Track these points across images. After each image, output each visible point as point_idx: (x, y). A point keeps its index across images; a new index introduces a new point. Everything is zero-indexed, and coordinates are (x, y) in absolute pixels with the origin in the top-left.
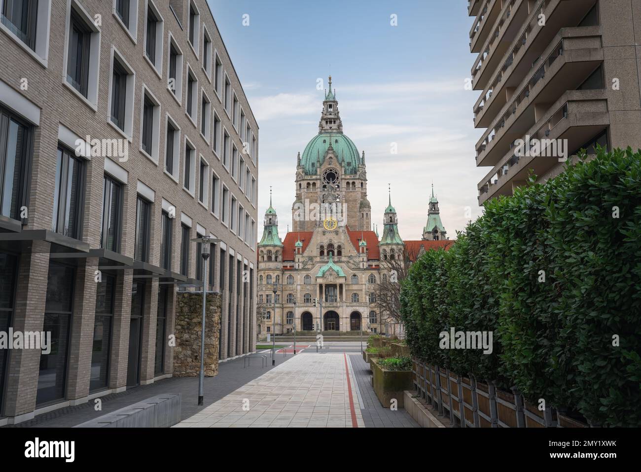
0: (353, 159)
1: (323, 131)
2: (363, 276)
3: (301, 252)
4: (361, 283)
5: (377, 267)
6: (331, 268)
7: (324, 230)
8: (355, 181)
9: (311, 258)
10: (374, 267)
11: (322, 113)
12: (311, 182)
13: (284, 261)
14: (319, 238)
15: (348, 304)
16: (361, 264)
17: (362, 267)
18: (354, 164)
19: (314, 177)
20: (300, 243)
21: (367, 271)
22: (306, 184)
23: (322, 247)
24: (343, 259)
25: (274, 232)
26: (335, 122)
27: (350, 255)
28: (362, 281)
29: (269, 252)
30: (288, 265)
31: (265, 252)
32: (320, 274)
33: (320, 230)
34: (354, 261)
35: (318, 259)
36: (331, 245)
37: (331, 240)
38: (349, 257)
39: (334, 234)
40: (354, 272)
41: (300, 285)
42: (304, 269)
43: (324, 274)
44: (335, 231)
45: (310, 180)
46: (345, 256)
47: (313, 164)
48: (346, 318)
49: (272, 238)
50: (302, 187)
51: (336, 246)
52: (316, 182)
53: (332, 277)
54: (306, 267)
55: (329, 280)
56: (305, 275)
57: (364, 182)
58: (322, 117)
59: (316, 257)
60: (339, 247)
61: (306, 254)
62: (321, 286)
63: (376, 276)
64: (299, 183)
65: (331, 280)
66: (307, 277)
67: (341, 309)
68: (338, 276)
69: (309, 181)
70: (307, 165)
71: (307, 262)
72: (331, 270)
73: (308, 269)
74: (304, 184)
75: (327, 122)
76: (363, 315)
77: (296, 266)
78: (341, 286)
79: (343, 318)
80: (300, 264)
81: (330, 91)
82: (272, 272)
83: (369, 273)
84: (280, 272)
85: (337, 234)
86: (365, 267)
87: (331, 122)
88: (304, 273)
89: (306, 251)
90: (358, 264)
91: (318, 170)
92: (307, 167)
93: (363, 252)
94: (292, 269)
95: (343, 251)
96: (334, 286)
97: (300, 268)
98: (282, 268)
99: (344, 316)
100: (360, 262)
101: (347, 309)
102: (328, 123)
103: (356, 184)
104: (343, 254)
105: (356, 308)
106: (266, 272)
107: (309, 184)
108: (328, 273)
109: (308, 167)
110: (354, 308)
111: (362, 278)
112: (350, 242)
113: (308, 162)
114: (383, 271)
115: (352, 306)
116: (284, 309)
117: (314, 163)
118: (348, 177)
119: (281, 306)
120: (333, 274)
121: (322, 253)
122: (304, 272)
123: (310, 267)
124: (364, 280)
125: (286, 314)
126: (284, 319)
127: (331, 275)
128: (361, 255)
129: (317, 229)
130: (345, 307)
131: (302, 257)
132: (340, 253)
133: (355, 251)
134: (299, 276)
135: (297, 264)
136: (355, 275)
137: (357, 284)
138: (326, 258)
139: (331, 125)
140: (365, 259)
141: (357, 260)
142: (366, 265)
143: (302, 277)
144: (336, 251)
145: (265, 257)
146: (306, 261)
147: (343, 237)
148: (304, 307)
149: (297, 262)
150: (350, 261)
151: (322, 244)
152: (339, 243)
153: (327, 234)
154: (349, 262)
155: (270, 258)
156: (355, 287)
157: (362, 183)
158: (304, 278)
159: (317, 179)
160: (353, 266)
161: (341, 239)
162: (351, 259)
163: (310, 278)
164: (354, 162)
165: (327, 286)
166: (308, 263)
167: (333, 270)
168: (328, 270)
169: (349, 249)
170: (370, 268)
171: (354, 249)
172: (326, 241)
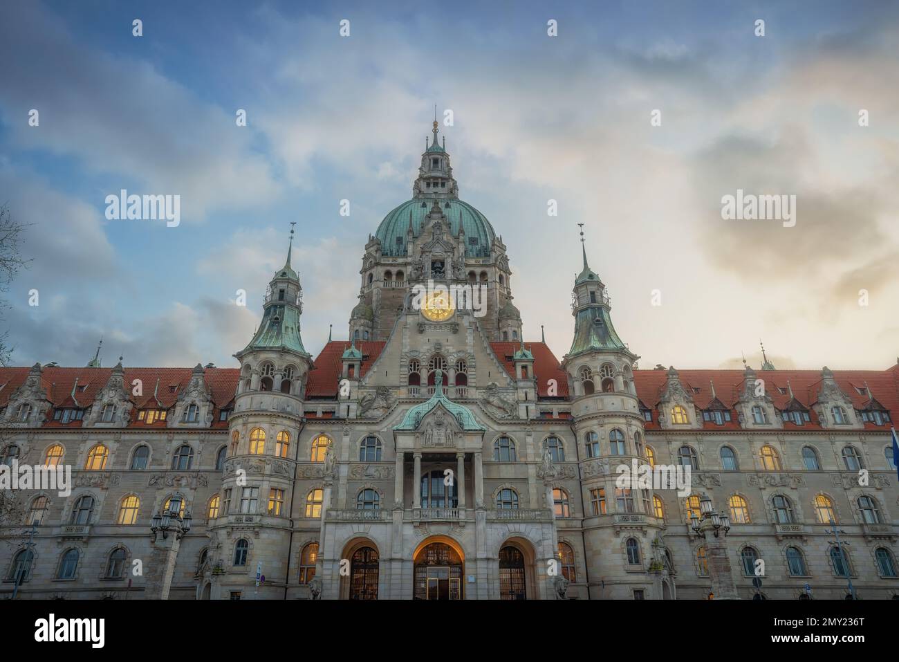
0: (482, 233)
1: (421, 196)
2: (530, 440)
3: (356, 374)
4: (523, 460)
5: (563, 417)
6: (440, 406)
7: (422, 320)
8: (487, 269)
9: (383, 391)
10: (555, 416)
11: (420, 169)
12: (394, 270)
13: (309, 398)
14: (406, 341)
15: (493, 516)
16: (522, 407)
17: (523, 415)
18: (483, 241)
19: (400, 260)
20: (355, 351)
21: (539, 428)
22: (383, 274)
23: (414, 363)
24: (473, 394)
25: (288, 320)
26: (443, 185)
27: (490, 383)
28: (526, 456)
29: (268, 366)
30: (320, 407)
31: (255, 366)
32: (407, 423)
33: (410, 320)
34: (502, 401)
35: (403, 393)
36: (438, 360)
37: (438, 346)
38: (489, 388)
39: (447, 330)
40: (504, 428)
41: (349, 463)
42: (362, 419)
43: (418, 423)
44: (451, 324)
45: (391, 265)
46: (477, 388)
47: (399, 240)
48: (488, 559)
49: (279, 333)
50: (373, 280)
51: (452, 360)
52: (403, 269)
53: (442, 432)
54: (370, 414)
55: (435, 440)
56: (366, 434)
57: (504, 275)
58: (420, 175)
59: (398, 387)
60: (461, 364)
61: (371, 379)
62: (409, 458)
63: (564, 440)
64: (368, 273)
65: (439, 440)
66: (371, 441)
67: (469, 530)
68: (461, 430)
69: (388, 268)
70: (388, 240)
71: (372, 401)
72: (439, 412)
73: (374, 421)
74: (379, 272)
75: (428, 185)
76: (539, 549)
77: (341, 411)
78: (469, 458)
79: (476, 560)
80: (354, 407)
81: (435, 141)
82: (267, 419)
83: (544, 431)
84: (293, 424)
85: (455, 331)
86: (532, 416)
87: (436, 185)
88: (363, 430)
89: (370, 373)
90: (514, 407)
91: (410, 248)
92: (387, 245)
93: (525, 376)
94: (330, 418)
95: (471, 374)
96: (449, 459)
97: (352, 415)
98: (301, 414)
99: (481, 555)
100: (517, 402)
101: (489, 531)
102: (432, 185)
103: (489, 275)
104: (471, 381)
105: (517, 526)
106: (251, 419)
107: (388, 274)
108: (430, 420)
109: (390, 244)
110: (511, 526)
111: (524, 445)
112: (488, 351)
113: (389, 236)
114: (584, 424)
115: (505, 522)
116: (296, 535)
117: (402, 238)
118: (472, 262)
119: (288, 524)
120: (445, 421)
121: (414, 379)
122: (364, 428)
123: (378, 413)
124: (530, 451)
125: (299, 550)
126: (292, 566)
127: (439, 424)
128: (521, 384)
129: (404, 317)
130: (482, 525)
131: (360, 387)
132: (461, 380)
133: (505, 375)
134: (346, 440)
135: (343, 407)
136: (504, 437)
137: (513, 462)
138: (424, 390)
139: (435, 190)
140: (532, 395)
141: (510, 397)
142: (534, 410)
143: (353, 441)
144: (452, 375)
145: (255, 379)
146: (369, 397)
147: (470, 339)
148: (351, 522)
149: (344, 401)
150: (491, 399)
151: (415, 354)
152: (461, 355)
153: (429, 331)
154: (489, 403)
155: (267, 384)
156: (507, 472)
157: (501, 277)
158: (363, 443)
159: (406, 264)
160: (499, 414)
161: (466, 344)
162: (493, 395)
163: (379, 444)
164: (483, 237)
165: (427, 458)
166: (375, 405)
167: (446, 412)
168: (431, 413)
169: (485, 370)
170: (545, 418)
171: (501, 370)
172: (426, 347)
